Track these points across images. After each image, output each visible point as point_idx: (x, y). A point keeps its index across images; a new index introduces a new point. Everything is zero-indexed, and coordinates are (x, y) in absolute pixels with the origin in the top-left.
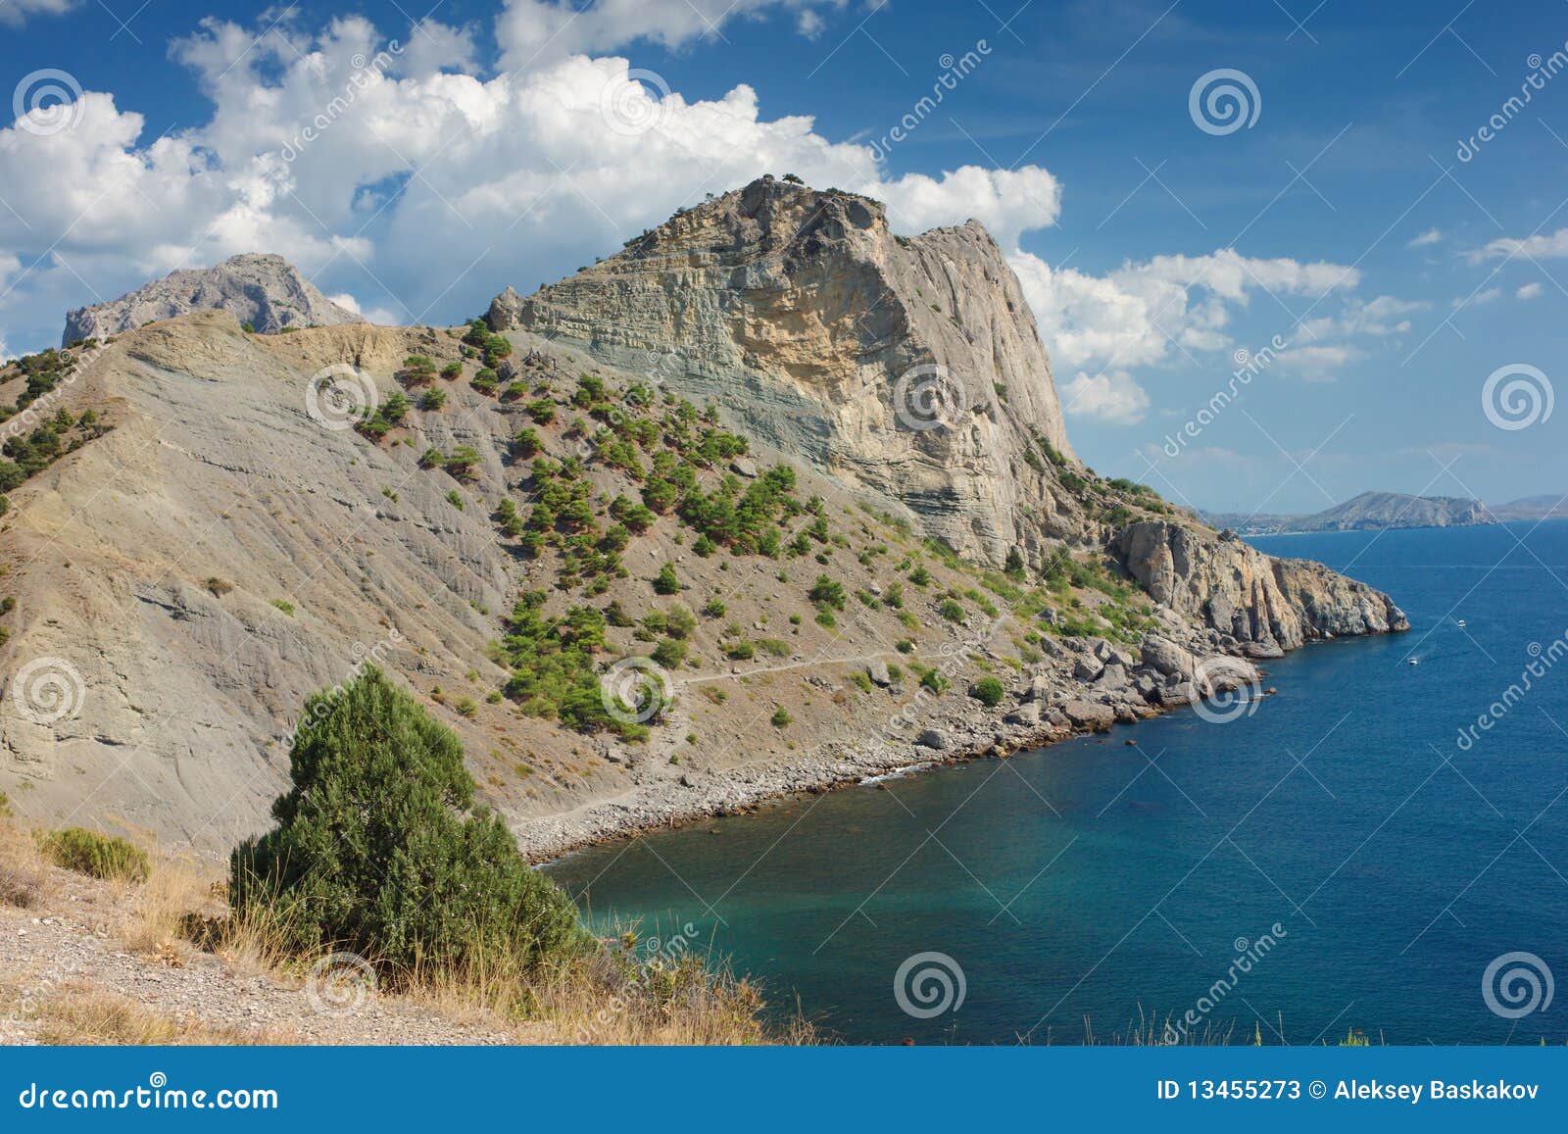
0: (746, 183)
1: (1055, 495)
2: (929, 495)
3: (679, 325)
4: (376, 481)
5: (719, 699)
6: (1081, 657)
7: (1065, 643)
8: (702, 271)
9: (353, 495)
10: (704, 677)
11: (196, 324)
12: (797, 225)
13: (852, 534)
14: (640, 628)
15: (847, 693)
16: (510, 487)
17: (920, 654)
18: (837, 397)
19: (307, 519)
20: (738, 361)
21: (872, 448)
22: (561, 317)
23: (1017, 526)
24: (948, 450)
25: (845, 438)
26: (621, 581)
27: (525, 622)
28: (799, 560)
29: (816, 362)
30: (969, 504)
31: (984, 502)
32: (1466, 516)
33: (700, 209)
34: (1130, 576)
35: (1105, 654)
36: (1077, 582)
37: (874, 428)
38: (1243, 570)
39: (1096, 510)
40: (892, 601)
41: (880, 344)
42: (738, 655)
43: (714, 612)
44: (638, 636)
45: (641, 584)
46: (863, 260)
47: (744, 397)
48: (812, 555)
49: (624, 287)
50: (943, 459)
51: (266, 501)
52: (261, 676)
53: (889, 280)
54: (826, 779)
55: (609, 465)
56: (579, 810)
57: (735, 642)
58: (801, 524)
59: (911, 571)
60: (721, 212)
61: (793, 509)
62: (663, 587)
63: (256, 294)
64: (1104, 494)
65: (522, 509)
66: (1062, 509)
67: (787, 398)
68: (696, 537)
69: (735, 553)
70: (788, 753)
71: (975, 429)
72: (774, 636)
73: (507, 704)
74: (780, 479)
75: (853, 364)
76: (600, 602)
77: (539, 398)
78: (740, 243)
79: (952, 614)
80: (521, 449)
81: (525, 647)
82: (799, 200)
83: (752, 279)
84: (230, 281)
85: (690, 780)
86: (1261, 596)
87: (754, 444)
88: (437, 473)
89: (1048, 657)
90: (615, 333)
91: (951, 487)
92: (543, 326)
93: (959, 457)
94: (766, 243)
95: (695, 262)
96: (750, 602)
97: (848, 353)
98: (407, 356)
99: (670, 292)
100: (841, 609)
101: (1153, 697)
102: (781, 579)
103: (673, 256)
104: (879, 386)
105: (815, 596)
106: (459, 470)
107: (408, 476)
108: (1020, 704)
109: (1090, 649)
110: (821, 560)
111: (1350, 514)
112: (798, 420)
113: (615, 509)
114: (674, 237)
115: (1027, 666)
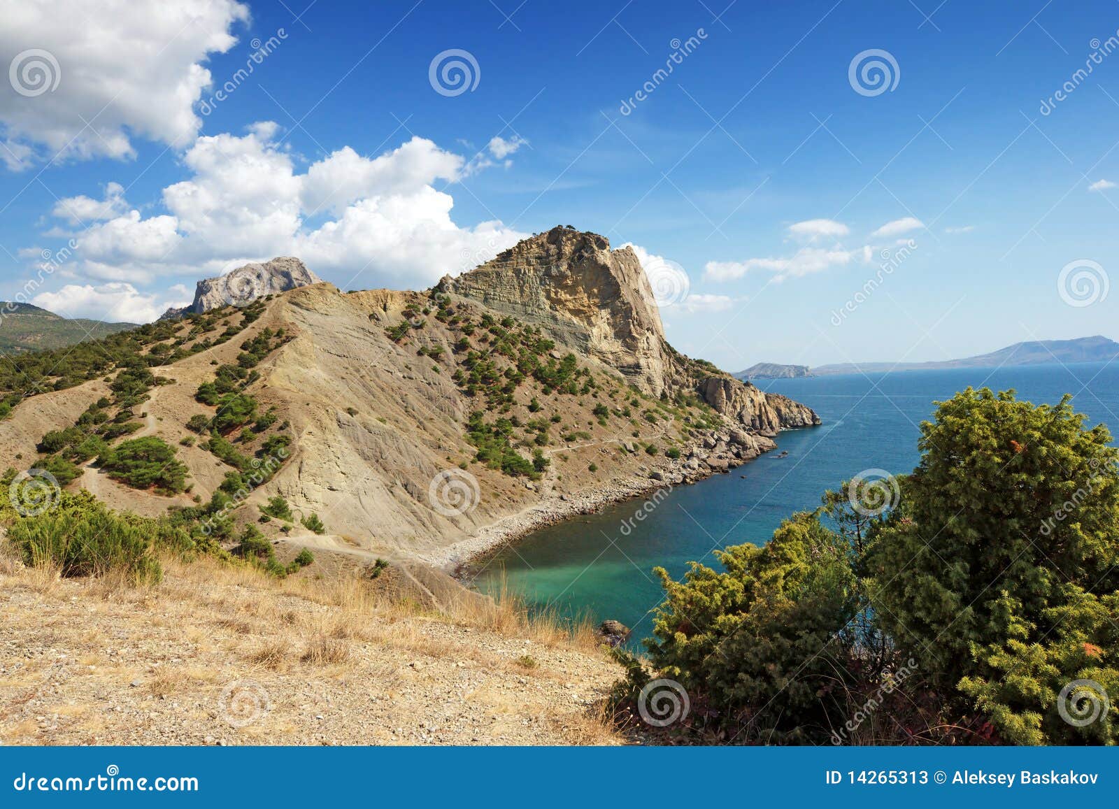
0: (551, 229)
1: (675, 367)
2: (629, 366)
3: (522, 291)
4: (402, 361)
5: (566, 459)
6: (706, 438)
7: (698, 432)
8: (532, 268)
9: (392, 368)
10: (558, 450)
11: (319, 289)
12: (573, 248)
13: (603, 384)
14: (526, 427)
15: (618, 456)
16: (458, 364)
17: (643, 438)
18: (590, 324)
19: (377, 379)
20: (547, 307)
21: (605, 346)
22: (471, 287)
23: (664, 380)
24: (637, 347)
25: (594, 342)
26: (515, 406)
27: (476, 425)
28: (585, 396)
29: (581, 308)
30: (645, 370)
31: (652, 370)
32: (802, 373)
33: (530, 240)
34: (707, 401)
35: (716, 437)
36: (689, 405)
37: (605, 338)
38: (755, 399)
39: (691, 373)
40: (627, 414)
41: (609, 301)
42: (569, 439)
43: (556, 420)
44: (527, 431)
45: (524, 408)
46: (602, 263)
47: (551, 325)
48: (590, 394)
49: (498, 274)
50: (635, 351)
51: (358, 371)
52: (378, 454)
53: (613, 272)
54: (621, 496)
55: (501, 354)
56: (522, 513)
57: (567, 433)
58: (583, 380)
59: (630, 400)
60: (540, 241)
61: (578, 374)
62: (533, 408)
63: (286, 275)
64: (693, 366)
65: (466, 375)
66: (677, 372)
67: (569, 324)
68: (543, 386)
69: (560, 393)
70: (598, 484)
71: (648, 338)
72: (582, 431)
73: (480, 464)
74: (570, 359)
75: (597, 309)
76: (507, 416)
77: (466, 324)
78: (548, 255)
79: (651, 419)
80: (460, 347)
81: (480, 437)
82: (574, 236)
83: (554, 271)
84: (275, 269)
85: (565, 497)
86: (763, 410)
87: (557, 344)
88: (426, 357)
89: (692, 438)
90: (494, 295)
91: (639, 363)
92: (463, 291)
93: (641, 350)
94: (560, 255)
95: (529, 264)
96: (570, 415)
97: (595, 304)
98: (406, 305)
99: (518, 277)
100: (607, 418)
101: (738, 455)
102: (581, 405)
103: (519, 261)
104: (608, 319)
105: (596, 412)
106: (435, 356)
107: (413, 359)
108: (688, 459)
109: (709, 434)
110: (594, 396)
111: (753, 372)
112: (575, 334)
113: (507, 374)
114: (520, 252)
115: (685, 442)
